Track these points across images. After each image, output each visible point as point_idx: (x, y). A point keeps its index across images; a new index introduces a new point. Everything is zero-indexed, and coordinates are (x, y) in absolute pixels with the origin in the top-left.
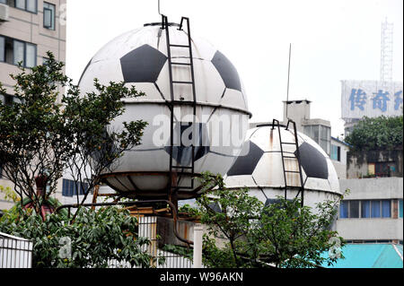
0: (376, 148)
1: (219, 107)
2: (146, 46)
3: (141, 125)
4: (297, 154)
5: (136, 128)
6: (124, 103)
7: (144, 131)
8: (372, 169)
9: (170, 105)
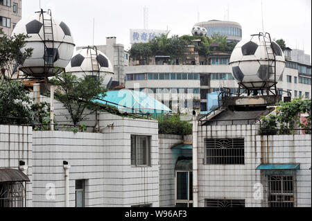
0: (139, 54)
1: (62, 42)
2: (35, 20)
3: (32, 50)
4: (97, 58)
5: (30, 51)
6: (27, 42)
7: (33, 52)
8: (138, 62)
9: (44, 42)
